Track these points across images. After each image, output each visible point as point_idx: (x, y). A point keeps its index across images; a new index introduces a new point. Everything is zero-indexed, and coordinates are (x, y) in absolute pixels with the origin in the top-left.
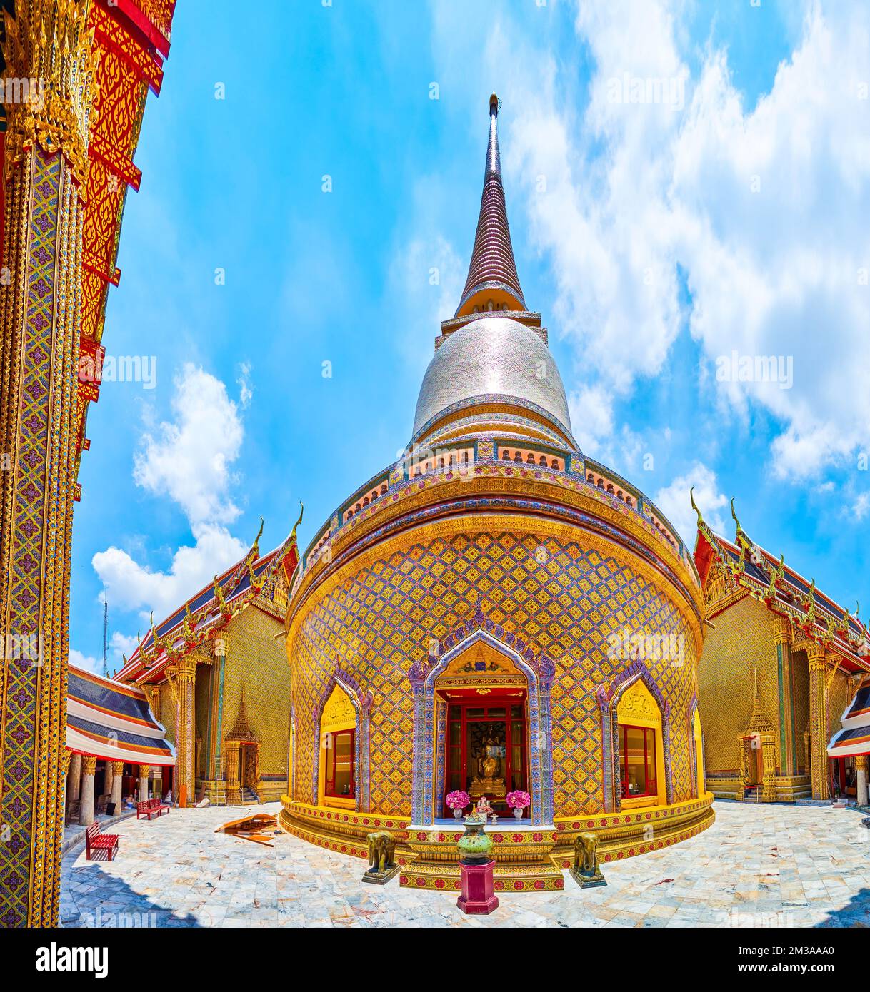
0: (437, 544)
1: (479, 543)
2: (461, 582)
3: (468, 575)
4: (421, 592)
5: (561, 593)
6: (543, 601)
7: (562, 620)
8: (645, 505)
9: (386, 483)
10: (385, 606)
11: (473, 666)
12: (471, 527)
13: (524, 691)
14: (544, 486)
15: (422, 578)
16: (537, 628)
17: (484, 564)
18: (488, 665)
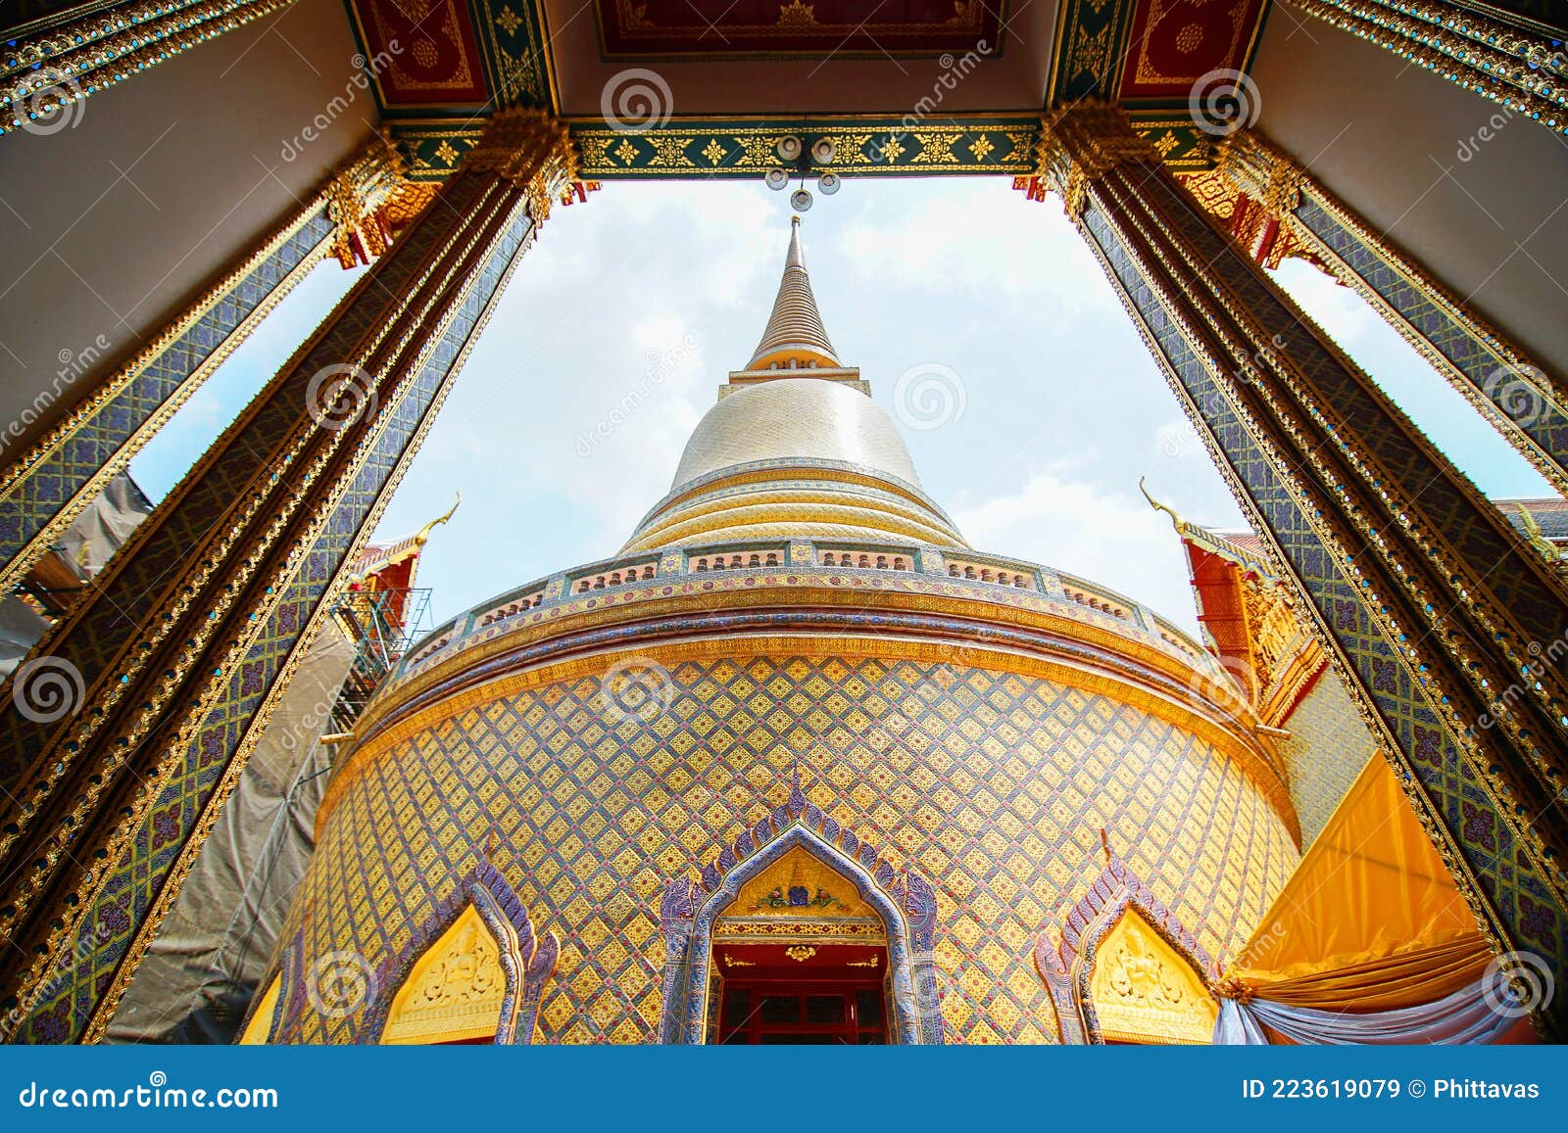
0: (724, 668)
1: (791, 671)
2: (760, 732)
3: (772, 721)
4: (690, 741)
5: (933, 747)
6: (902, 765)
7: (939, 798)
8: (1047, 579)
9: (654, 565)
10: (619, 753)
11: (785, 897)
12: (779, 648)
13: (882, 952)
14: (888, 594)
15: (693, 717)
16: (894, 818)
17: (800, 705)
18: (812, 896)
